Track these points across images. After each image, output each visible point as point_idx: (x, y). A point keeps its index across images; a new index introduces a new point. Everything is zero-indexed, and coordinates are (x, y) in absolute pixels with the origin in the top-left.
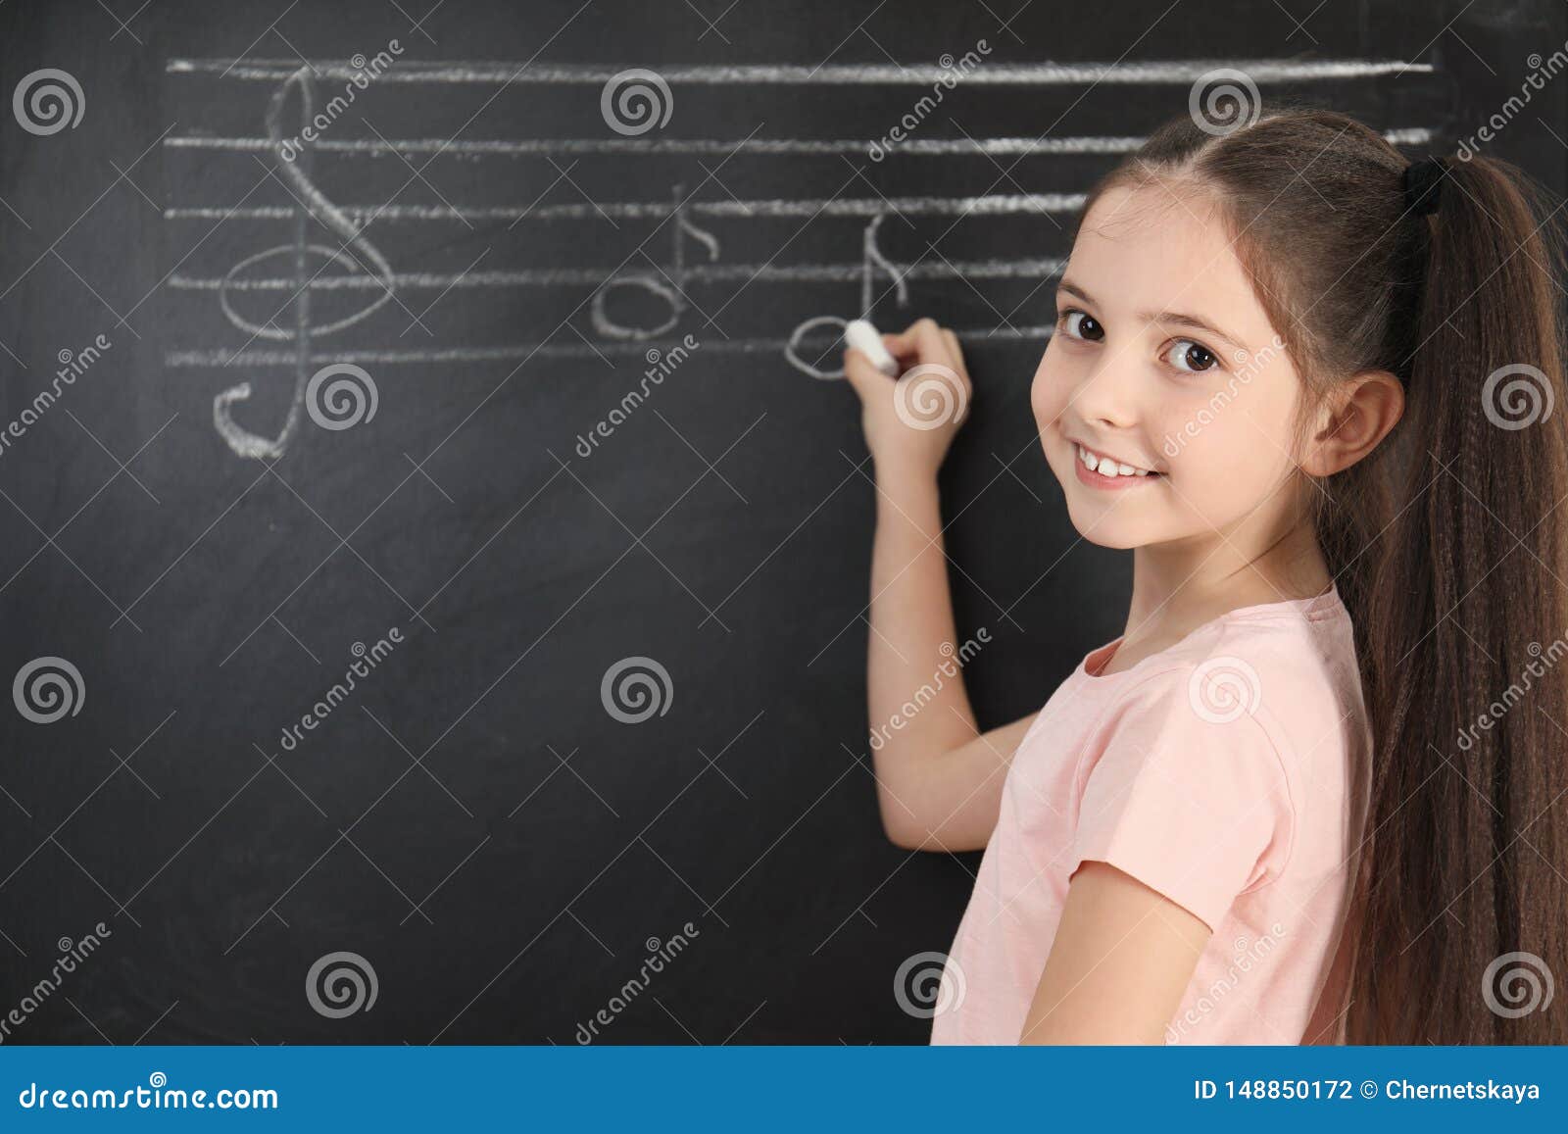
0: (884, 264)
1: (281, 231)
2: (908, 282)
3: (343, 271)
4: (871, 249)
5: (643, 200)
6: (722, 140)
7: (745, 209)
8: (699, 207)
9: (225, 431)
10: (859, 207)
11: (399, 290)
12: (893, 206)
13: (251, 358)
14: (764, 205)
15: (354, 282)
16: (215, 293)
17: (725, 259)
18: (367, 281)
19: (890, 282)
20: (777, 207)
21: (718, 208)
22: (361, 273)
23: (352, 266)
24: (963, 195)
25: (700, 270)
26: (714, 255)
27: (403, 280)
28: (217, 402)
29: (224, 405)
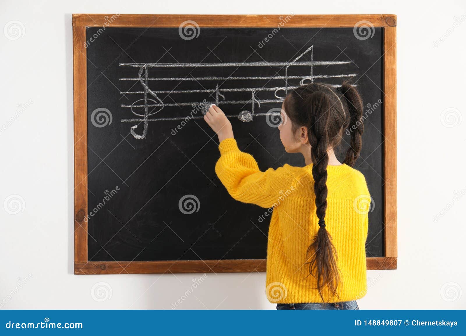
0: (256, 100)
1: (142, 96)
2: (261, 104)
3: (154, 103)
4: (253, 97)
5: (211, 89)
6: (225, 77)
7: (230, 90)
8: (221, 90)
9: (133, 134)
10: (251, 89)
11: (165, 107)
12: (257, 89)
13: (137, 120)
14: (233, 89)
15: (156, 105)
16: (130, 108)
17: (226, 100)
18: (158, 105)
19: (258, 103)
20: (236, 90)
21: (224, 90)
22: (158, 104)
23: (155, 102)
24: (270, 87)
25: (221, 102)
26: (224, 99)
27: (165, 105)
28: (131, 128)
29: (132, 129)
